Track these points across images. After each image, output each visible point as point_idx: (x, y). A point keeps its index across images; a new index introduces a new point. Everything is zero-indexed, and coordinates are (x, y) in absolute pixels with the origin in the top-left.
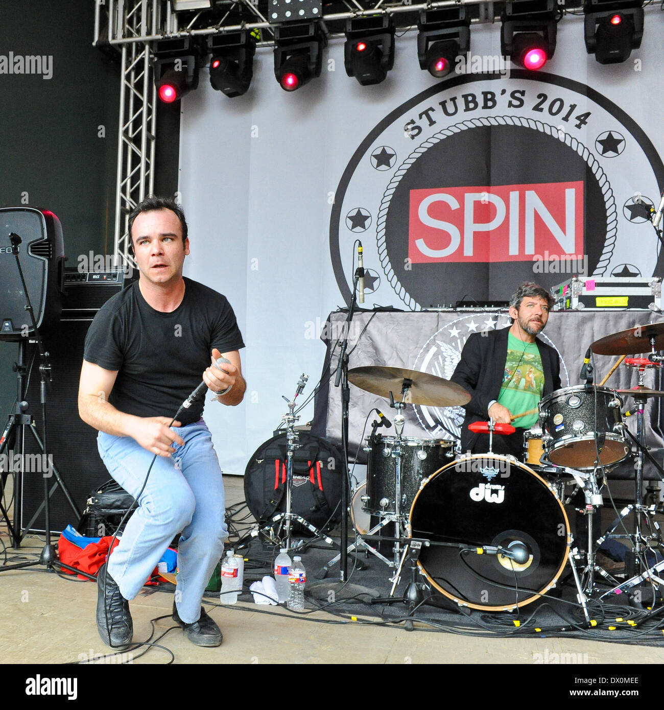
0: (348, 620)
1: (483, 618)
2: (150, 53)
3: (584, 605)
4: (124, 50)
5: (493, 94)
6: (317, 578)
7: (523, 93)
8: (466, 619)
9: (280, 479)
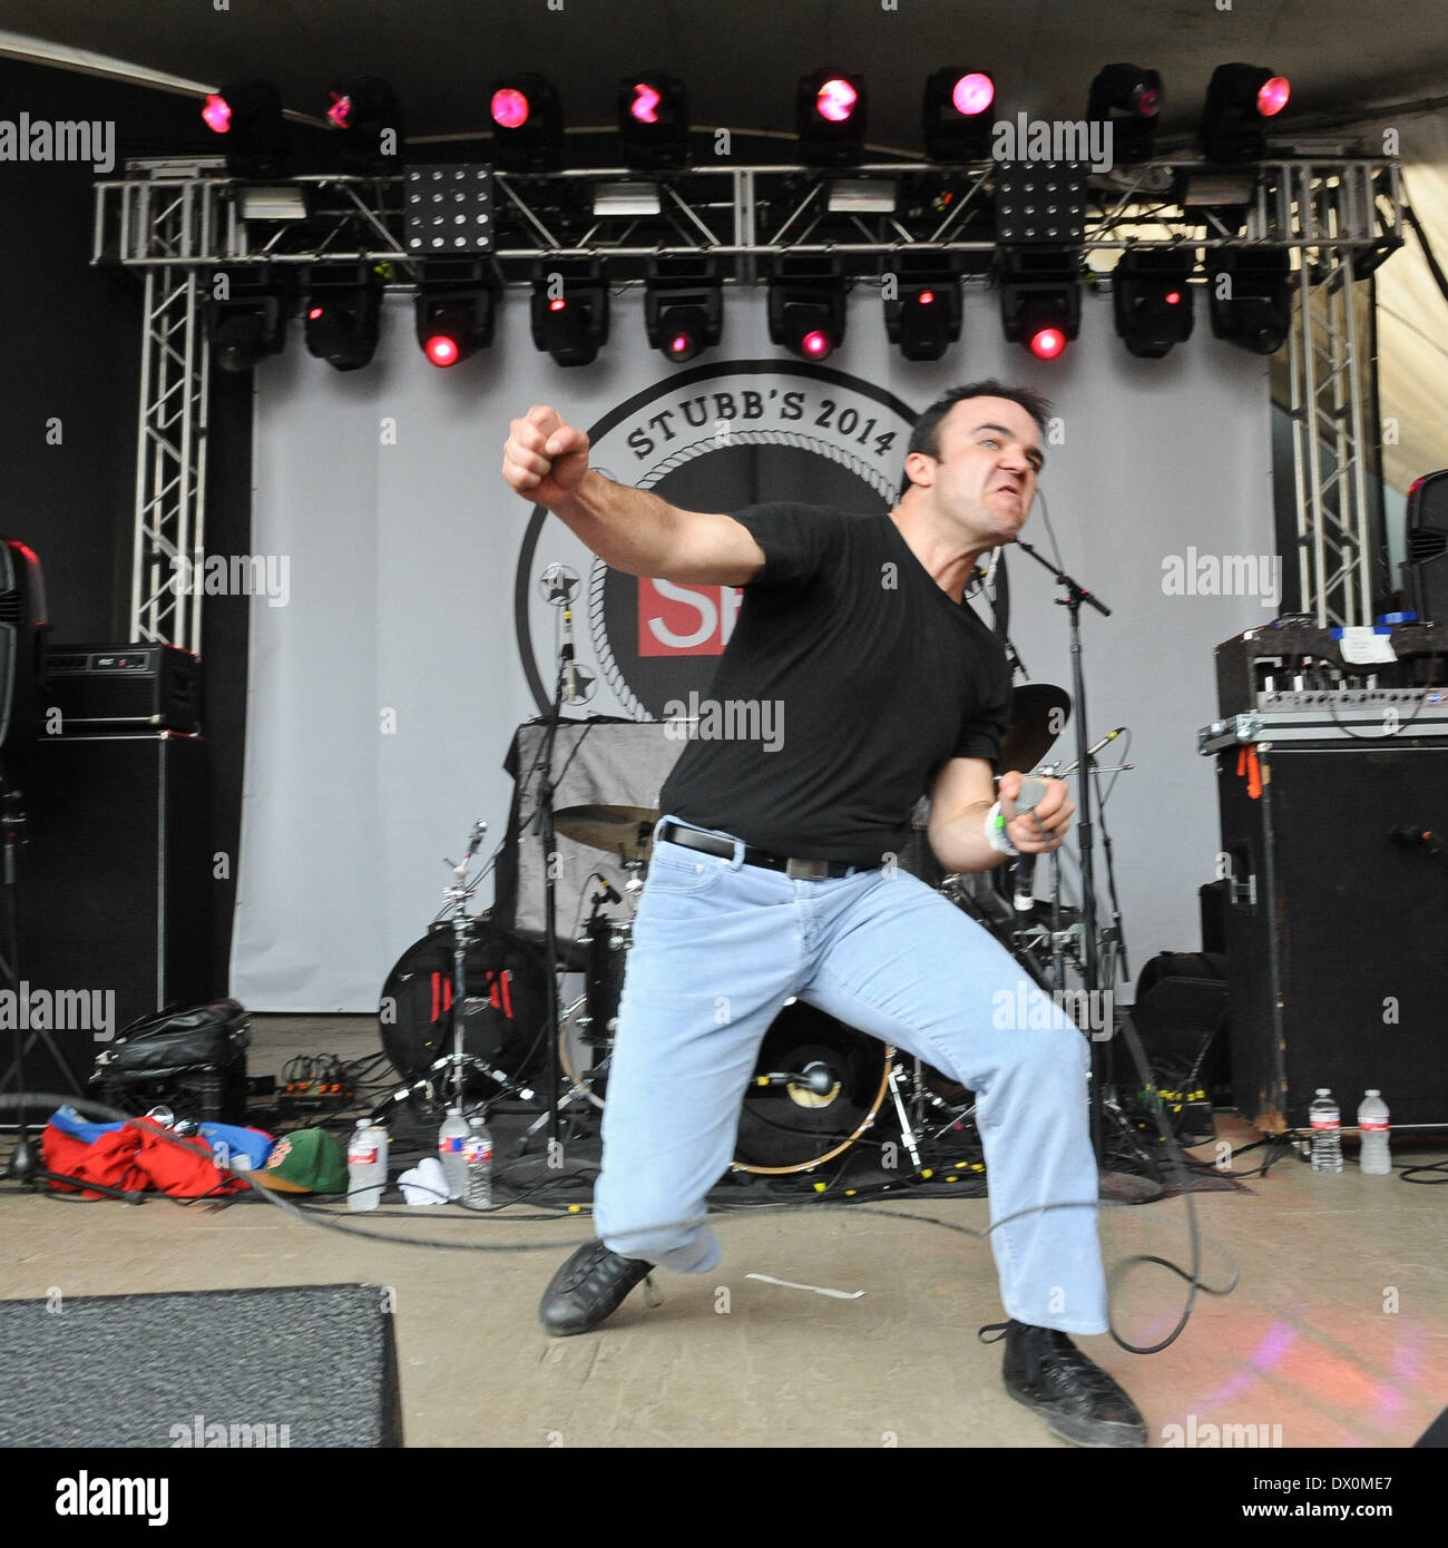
0: (563, 1212)
3: (913, 1148)
4: (149, 279)
5: (759, 397)
7: (801, 397)
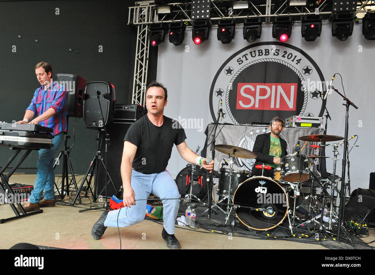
0: (210, 232)
1: (257, 233)
2: (148, 28)
3: (291, 229)
5: (268, 50)
6: (200, 217)
7: (279, 50)
8: (251, 233)
9: (188, 182)
